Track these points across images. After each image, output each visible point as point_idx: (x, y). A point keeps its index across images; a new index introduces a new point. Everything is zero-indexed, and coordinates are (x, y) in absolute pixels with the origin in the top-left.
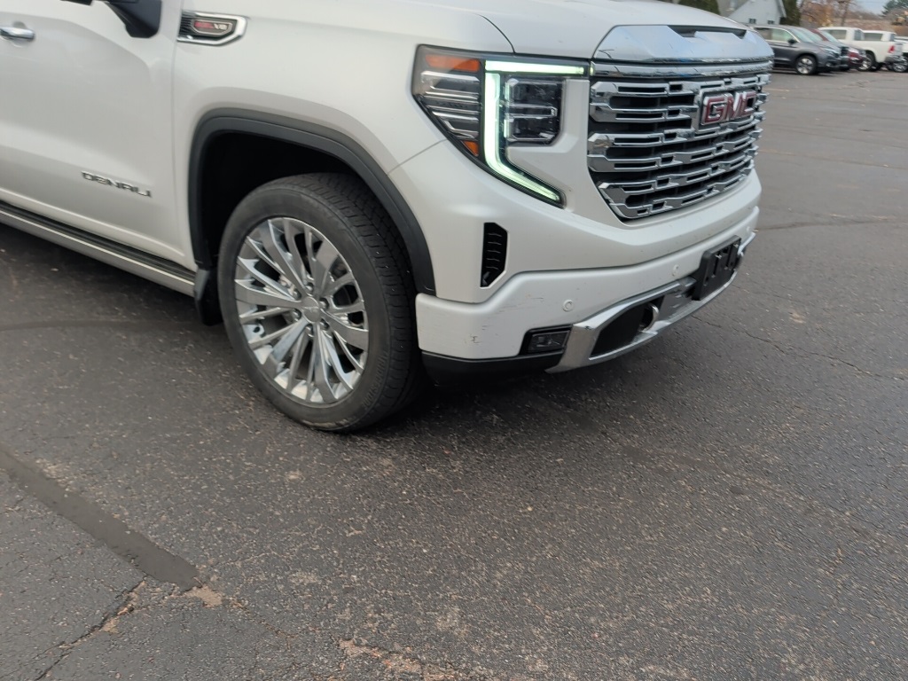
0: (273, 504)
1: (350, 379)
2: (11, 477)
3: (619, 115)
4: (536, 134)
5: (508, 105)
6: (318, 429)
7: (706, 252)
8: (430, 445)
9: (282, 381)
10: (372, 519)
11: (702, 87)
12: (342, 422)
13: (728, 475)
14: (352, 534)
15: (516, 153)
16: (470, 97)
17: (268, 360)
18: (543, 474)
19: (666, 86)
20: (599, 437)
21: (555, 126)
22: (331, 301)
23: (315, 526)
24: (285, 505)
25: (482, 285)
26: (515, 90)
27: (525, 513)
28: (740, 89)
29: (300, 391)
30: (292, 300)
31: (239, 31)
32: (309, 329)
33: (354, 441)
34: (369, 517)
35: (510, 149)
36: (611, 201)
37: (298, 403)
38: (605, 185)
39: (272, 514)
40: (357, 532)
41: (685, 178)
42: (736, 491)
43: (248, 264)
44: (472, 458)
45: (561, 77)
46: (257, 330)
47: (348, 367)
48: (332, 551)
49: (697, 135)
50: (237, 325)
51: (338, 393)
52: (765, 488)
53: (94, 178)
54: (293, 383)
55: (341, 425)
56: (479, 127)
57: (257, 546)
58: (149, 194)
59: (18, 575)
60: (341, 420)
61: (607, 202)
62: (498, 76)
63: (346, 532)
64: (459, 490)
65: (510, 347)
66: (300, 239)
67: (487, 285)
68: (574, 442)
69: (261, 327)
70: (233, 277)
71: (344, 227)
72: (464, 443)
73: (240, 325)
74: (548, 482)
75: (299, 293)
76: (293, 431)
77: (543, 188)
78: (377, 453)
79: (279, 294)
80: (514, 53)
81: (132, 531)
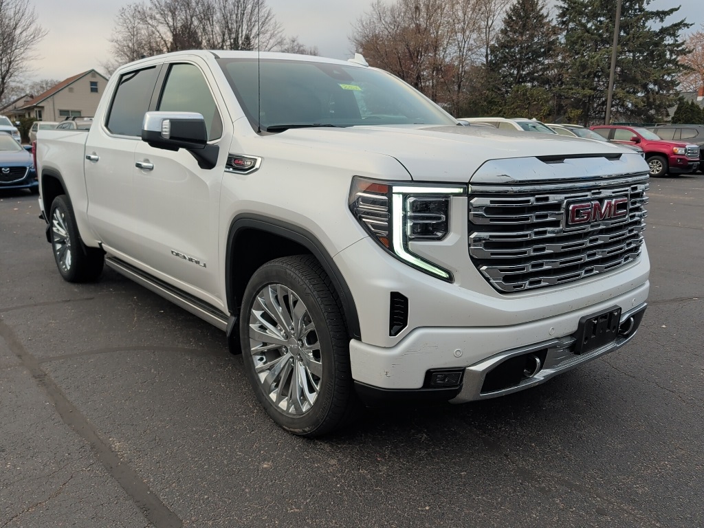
0: (247, 484)
1: (312, 398)
2: (92, 448)
3: (492, 220)
4: (432, 233)
5: (409, 214)
6: (293, 434)
7: (583, 318)
8: (368, 453)
9: (273, 396)
10: (310, 502)
11: (566, 198)
12: (306, 429)
13: (599, 499)
14: (292, 511)
15: (414, 245)
16: (382, 210)
17: (265, 380)
18: (447, 483)
19: (532, 199)
20: (501, 458)
21: (445, 227)
22: (305, 341)
23: (269, 502)
24: (254, 485)
25: (390, 335)
26: (413, 204)
27: (422, 511)
28: (610, 197)
29: (283, 405)
30: (282, 339)
31: (257, 166)
32: (291, 360)
33: (316, 444)
34: (308, 501)
35: (410, 243)
36: (491, 279)
37: (282, 413)
38: (484, 268)
39: (243, 490)
40: (296, 510)
41: (557, 263)
42: (601, 512)
43: (257, 314)
44: (396, 465)
45: (447, 195)
46: (261, 359)
47: (312, 390)
48: (275, 522)
49: (564, 232)
50: (249, 356)
51: (305, 408)
52: (627, 513)
53: (177, 254)
54: (279, 399)
55: (306, 432)
56: (390, 228)
57: (226, 511)
58: (205, 266)
59: (75, 513)
60: (306, 427)
61: (488, 280)
62: (401, 196)
63: (289, 509)
64: (378, 488)
65: (415, 382)
66: (286, 298)
67: (395, 335)
68: (480, 461)
69: (264, 357)
70: (248, 323)
71: (310, 292)
72: (394, 453)
73: (251, 356)
74: (448, 489)
75: (286, 335)
76: (276, 432)
77: (437, 269)
78: (329, 455)
79: (275, 334)
80: (412, 181)
81: (151, 492)
